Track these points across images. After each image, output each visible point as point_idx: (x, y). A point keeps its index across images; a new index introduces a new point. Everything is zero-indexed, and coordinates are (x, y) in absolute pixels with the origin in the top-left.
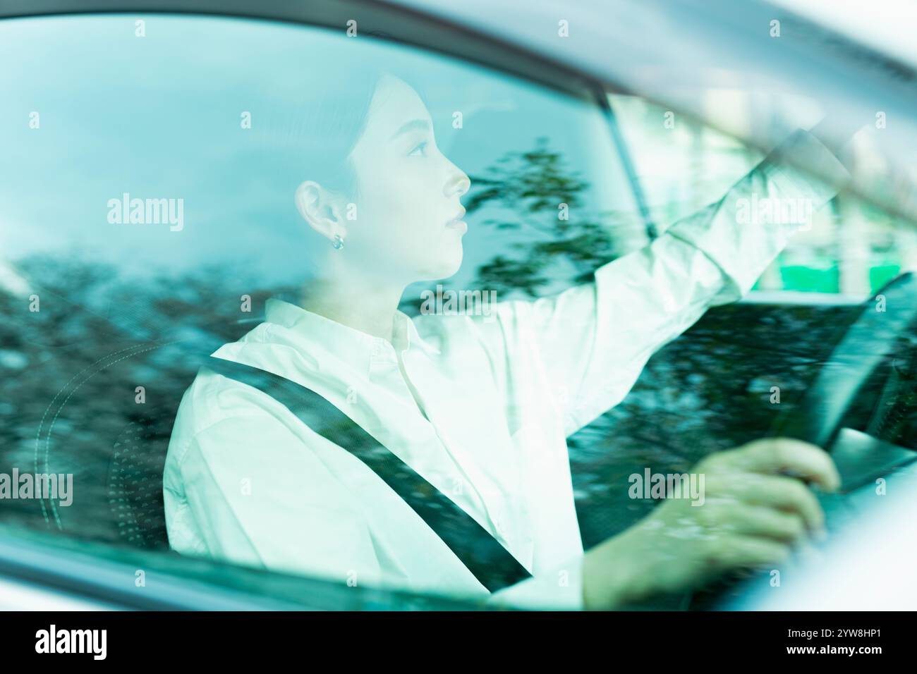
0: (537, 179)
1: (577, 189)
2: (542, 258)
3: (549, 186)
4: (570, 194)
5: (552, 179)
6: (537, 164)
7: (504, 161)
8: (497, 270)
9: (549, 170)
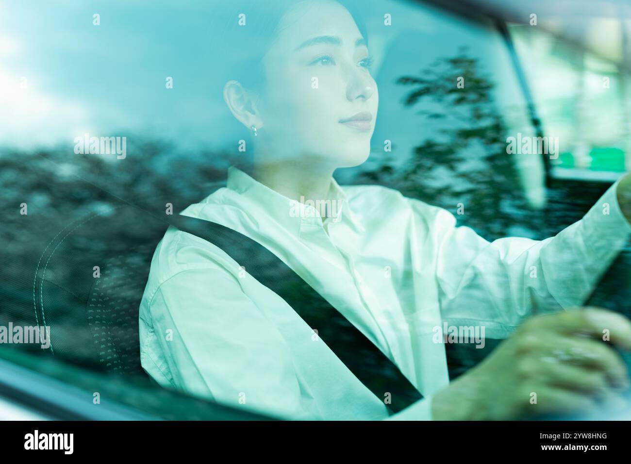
4: (482, 91)
6: (459, 67)
7: (435, 65)
8: (427, 151)
9: (470, 72)
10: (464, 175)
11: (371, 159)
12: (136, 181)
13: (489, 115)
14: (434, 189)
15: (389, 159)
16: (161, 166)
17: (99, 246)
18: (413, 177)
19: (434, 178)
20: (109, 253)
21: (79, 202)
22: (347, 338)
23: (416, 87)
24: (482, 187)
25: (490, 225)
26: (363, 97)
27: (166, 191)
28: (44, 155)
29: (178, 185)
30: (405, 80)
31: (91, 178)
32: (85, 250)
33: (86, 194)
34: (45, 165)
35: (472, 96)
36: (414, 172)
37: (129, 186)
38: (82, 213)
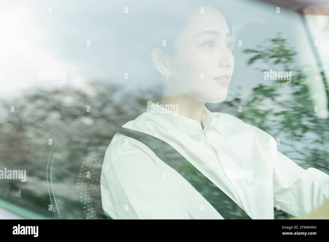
0: (277, 50)
1: (293, 55)
2: (278, 85)
3: (282, 53)
4: (289, 57)
5: (283, 50)
6: (277, 43)
7: (264, 42)
8: (260, 90)
9: (281, 46)
10: (280, 104)
11: (229, 95)
12: (104, 105)
13: (293, 70)
14: (263, 111)
15: (239, 95)
16: (117, 98)
17: (85, 141)
18: (252, 104)
19: (263, 105)
20: (89, 144)
21: (75, 117)
22: (216, 194)
23: (254, 55)
24: (290, 110)
25: (295, 131)
26: (228, 66)
27: (119, 111)
28: (57, 92)
29: (126, 108)
30: (247, 51)
31: (81, 104)
32: (77, 143)
33: (78, 112)
34: (57, 97)
35: (284, 59)
36: (253, 101)
37: (101, 109)
38: (76, 123)
